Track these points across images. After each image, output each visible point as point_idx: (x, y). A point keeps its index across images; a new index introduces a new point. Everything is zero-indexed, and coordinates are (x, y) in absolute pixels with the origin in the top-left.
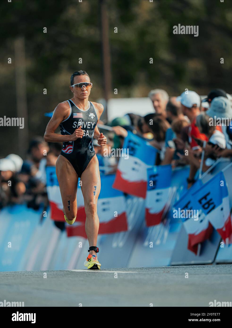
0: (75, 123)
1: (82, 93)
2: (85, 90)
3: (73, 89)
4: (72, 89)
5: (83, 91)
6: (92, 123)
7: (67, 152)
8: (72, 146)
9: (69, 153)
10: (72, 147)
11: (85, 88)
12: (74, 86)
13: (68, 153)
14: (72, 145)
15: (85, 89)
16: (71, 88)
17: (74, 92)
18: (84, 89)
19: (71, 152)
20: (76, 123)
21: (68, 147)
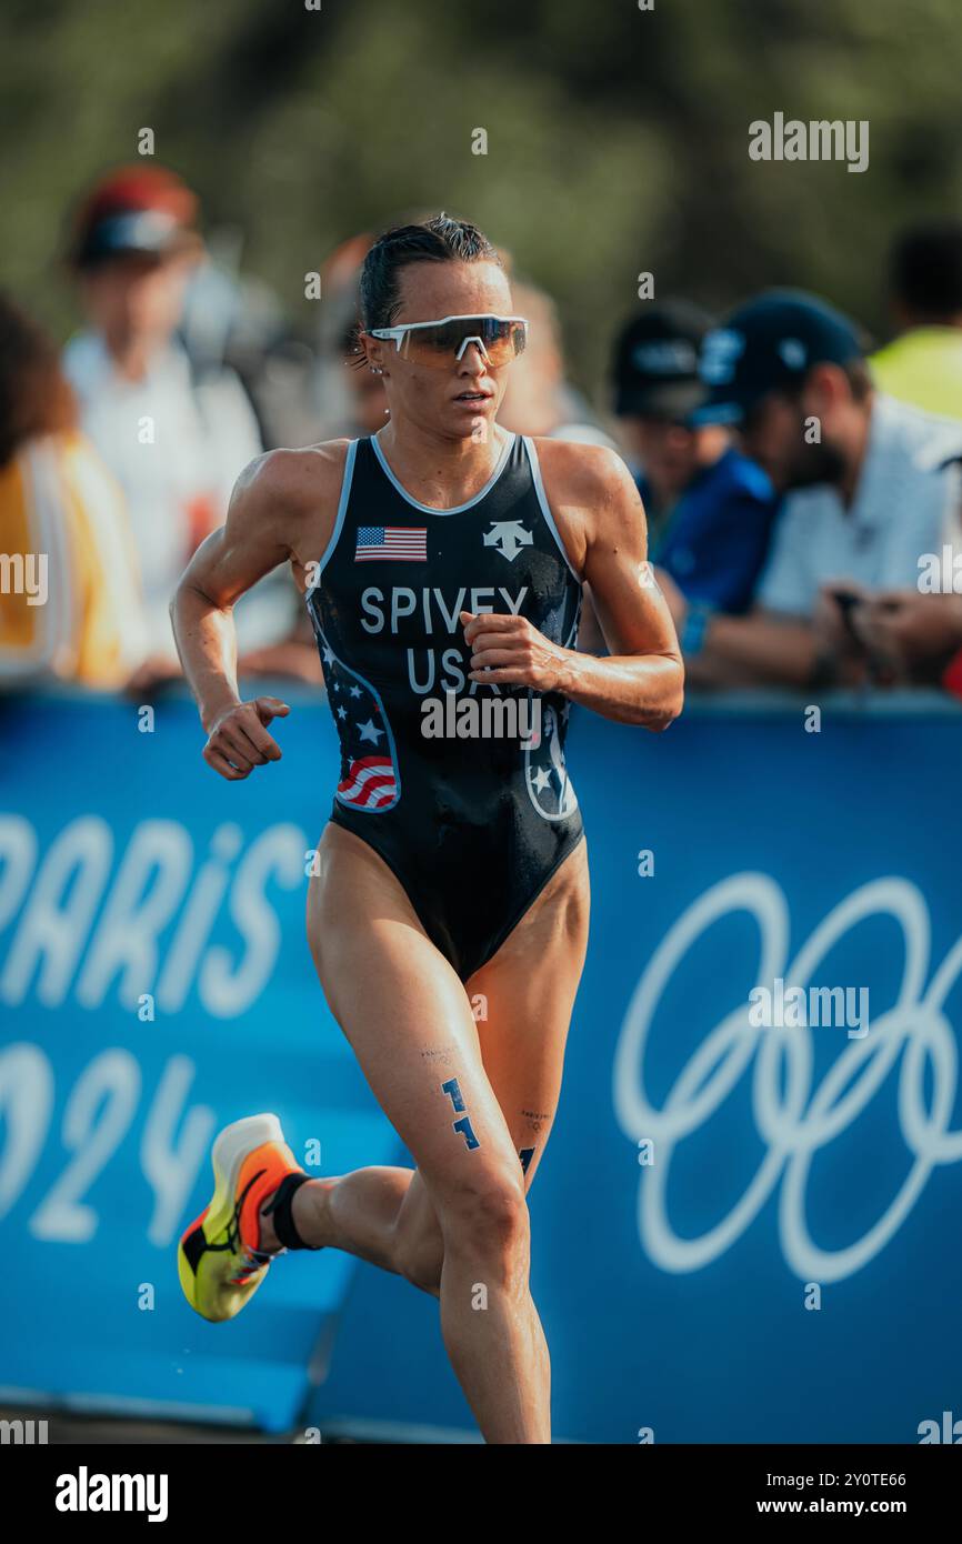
0: (372, 600)
1: (456, 387)
2: (483, 375)
3: (380, 355)
4: (374, 350)
5: (471, 376)
6: (503, 591)
7: (362, 798)
8: (390, 765)
9: (381, 810)
10: (389, 771)
11: (480, 352)
12: (397, 333)
13: (371, 804)
14: (389, 756)
15: (482, 368)
16: (370, 346)
17: (388, 375)
18: (474, 362)
19: (388, 799)
20: (380, 598)
21: (358, 767)
